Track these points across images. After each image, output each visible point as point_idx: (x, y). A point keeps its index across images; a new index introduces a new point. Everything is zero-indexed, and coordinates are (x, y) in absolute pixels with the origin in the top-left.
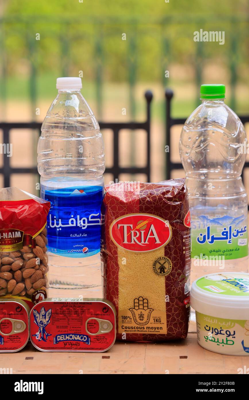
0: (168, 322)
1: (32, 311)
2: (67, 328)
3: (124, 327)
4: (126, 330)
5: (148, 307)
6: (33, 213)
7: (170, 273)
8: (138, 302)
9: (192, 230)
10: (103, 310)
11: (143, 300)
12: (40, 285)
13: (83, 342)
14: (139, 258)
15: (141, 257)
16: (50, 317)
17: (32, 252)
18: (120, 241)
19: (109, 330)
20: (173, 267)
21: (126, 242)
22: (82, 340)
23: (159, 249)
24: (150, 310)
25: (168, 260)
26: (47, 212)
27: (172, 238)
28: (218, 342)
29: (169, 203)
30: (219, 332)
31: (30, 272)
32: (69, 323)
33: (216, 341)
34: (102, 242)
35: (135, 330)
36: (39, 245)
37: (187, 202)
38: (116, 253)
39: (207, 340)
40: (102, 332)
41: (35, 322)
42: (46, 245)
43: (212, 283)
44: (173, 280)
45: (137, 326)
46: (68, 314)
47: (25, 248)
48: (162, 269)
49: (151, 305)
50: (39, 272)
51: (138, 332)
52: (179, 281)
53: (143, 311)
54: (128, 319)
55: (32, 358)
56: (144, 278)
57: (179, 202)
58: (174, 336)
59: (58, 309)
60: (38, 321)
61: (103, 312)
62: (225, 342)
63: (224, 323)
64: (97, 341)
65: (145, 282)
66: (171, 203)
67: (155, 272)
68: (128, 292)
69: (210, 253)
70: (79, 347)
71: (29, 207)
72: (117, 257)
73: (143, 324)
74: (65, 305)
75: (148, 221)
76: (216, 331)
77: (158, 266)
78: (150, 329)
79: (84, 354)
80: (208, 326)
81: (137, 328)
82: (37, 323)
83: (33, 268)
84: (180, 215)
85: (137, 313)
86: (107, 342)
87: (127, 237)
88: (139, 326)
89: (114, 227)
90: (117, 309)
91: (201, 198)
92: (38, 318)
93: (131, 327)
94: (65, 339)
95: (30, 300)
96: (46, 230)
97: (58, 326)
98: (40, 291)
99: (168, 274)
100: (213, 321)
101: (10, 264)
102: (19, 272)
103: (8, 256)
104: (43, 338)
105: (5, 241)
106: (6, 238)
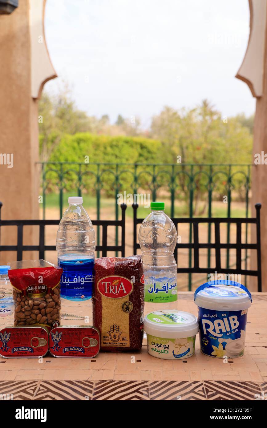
0: (130, 340)
2: (71, 343)
4: (106, 344)
6: (53, 275)
8: (113, 328)
9: (145, 285)
10: (92, 333)
11: (116, 327)
12: (56, 317)
15: (115, 301)
16: (61, 337)
17: (52, 298)
18: (103, 292)
19: (95, 345)
21: (106, 292)
22: (80, 350)
23: (126, 296)
24: (120, 333)
25: (131, 303)
26: (61, 274)
27: (134, 290)
28: (159, 351)
29: (132, 269)
30: (160, 346)
31: (50, 310)
32: (72, 340)
33: (158, 351)
34: (93, 292)
36: (56, 294)
37: (142, 269)
38: (100, 299)
39: (153, 350)
40: (92, 346)
41: (52, 339)
42: (60, 293)
43: (157, 316)
44: (134, 315)
46: (72, 335)
47: (48, 295)
48: (127, 308)
49: (120, 330)
50: (55, 310)
51: (113, 345)
52: (137, 316)
53: (116, 333)
54: (107, 338)
55: (50, 361)
56: (117, 314)
57: (138, 269)
58: (134, 348)
59: (66, 332)
61: (92, 334)
62: (163, 352)
63: (163, 340)
64: (88, 351)
65: (117, 316)
67: (123, 310)
68: (107, 322)
69: (156, 298)
70: (77, 355)
71: (51, 271)
72: (101, 301)
73: (116, 341)
74: (70, 330)
75: (120, 280)
76: (158, 345)
77: (125, 306)
78: (120, 344)
79: (81, 359)
80: (153, 342)
81: (112, 343)
82: (54, 340)
83: (51, 307)
84: (138, 277)
85: (113, 334)
86: (94, 352)
87: (108, 289)
89: (99, 283)
90: (100, 332)
91: (151, 266)
92: (54, 337)
93: (109, 343)
94: (70, 350)
95: (50, 326)
96: (60, 285)
97: (66, 342)
98: (56, 321)
99: (131, 311)
100: (156, 339)
101: (39, 305)
102: (43, 310)
103: (37, 300)
104: (57, 349)
105: (36, 291)
106: (36, 290)
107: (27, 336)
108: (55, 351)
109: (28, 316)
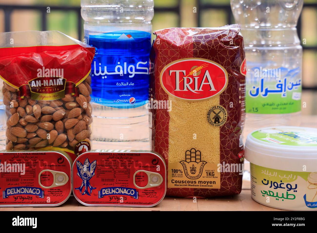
1: (75, 162)
2: (113, 181)
3: (174, 181)
4: (176, 184)
5: (201, 160)
6: (77, 59)
7: (225, 123)
8: (190, 154)
10: (153, 161)
11: (196, 152)
12: (83, 136)
13: (130, 196)
14: (192, 106)
15: (194, 105)
16: (95, 170)
17: (75, 101)
18: (172, 88)
19: (159, 183)
20: (228, 117)
21: (178, 89)
22: (130, 194)
23: (215, 97)
24: (203, 163)
25: (223, 109)
26: (92, 59)
27: (228, 85)
28: (277, 196)
29: (225, 47)
30: (279, 186)
31: (73, 122)
32: (115, 175)
33: (275, 195)
34: (151, 91)
35: (186, 184)
36: (83, 94)
39: (265, 195)
40: (151, 185)
41: (78, 174)
42: (90, 94)
44: (229, 131)
45: (188, 180)
46: (114, 166)
47: (68, 97)
48: (217, 119)
49: (204, 157)
50: (82, 122)
51: (189, 186)
52: (234, 133)
53: (195, 163)
54: (179, 172)
56: (197, 128)
57: (236, 46)
58: (228, 191)
59: (103, 161)
60: (81, 173)
61: (153, 164)
62: (285, 196)
63: (285, 175)
64: (145, 195)
65: (198, 133)
66: (228, 47)
67: (209, 122)
68: (179, 143)
70: (126, 201)
71: (70, 54)
73: (195, 178)
74: (111, 156)
75: (203, 67)
76: (276, 184)
77: (212, 115)
78: (202, 183)
80: (266, 180)
81: (189, 182)
82: (81, 176)
83: (75, 118)
85: (189, 166)
86: (156, 196)
87: (179, 83)
88: (190, 180)
89: (165, 73)
90: (167, 162)
92: (82, 170)
93: (182, 181)
94: (111, 193)
95: (73, 152)
96: (90, 77)
97: (104, 179)
98: (84, 143)
99: (224, 124)
100: (272, 174)
101: (51, 114)
102: (60, 123)
103: (48, 105)
104: (87, 192)
105: (45, 89)
106: (46, 86)
107: (31, 167)
108: (83, 194)
109: (32, 133)
